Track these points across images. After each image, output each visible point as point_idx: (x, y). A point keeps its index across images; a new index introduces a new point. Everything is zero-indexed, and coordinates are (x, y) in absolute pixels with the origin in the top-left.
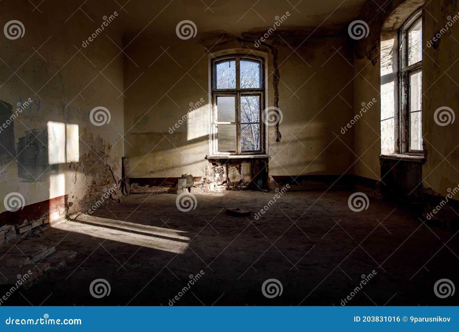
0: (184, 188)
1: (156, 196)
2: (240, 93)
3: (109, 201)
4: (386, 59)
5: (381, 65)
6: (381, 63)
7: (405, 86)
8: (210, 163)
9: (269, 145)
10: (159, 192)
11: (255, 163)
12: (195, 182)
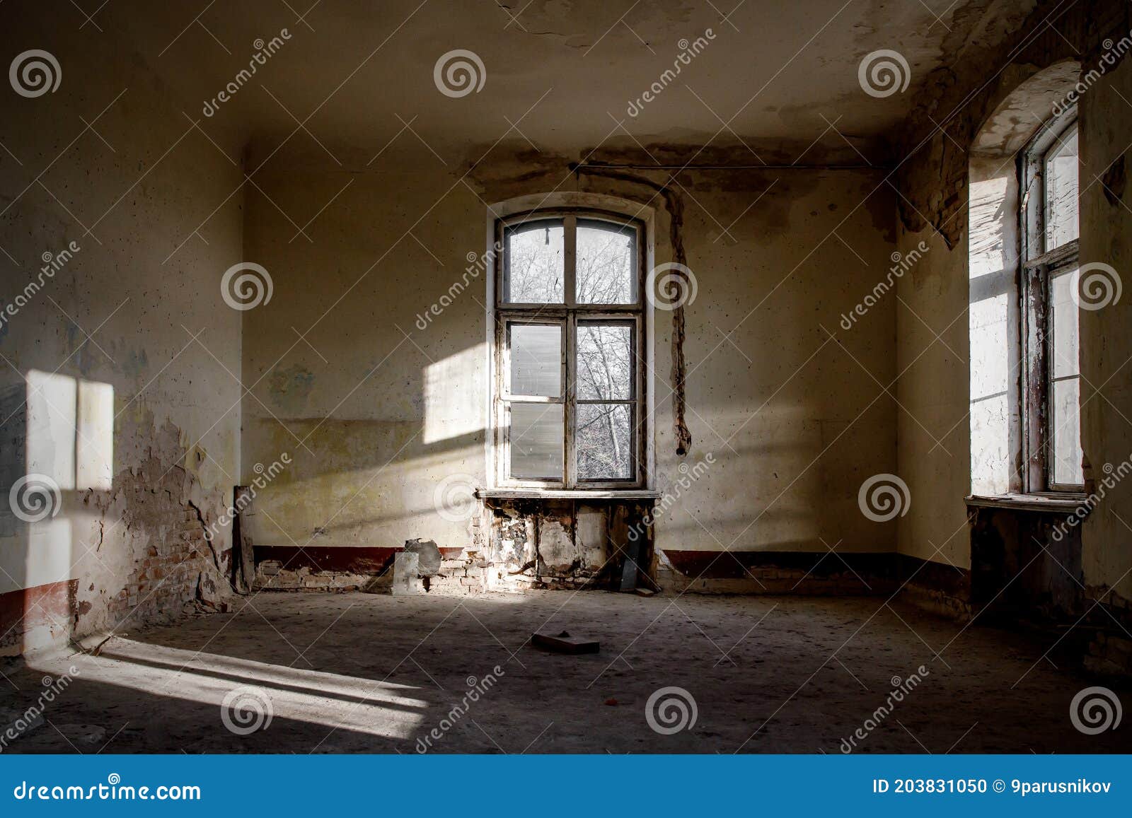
0: (410, 578)
1: (330, 598)
2: (574, 318)
3: (195, 607)
4: (986, 233)
5: (971, 248)
6: (970, 243)
7: (1036, 306)
8: (486, 510)
9: (656, 465)
10: (338, 588)
11: (617, 514)
12: (442, 562)
